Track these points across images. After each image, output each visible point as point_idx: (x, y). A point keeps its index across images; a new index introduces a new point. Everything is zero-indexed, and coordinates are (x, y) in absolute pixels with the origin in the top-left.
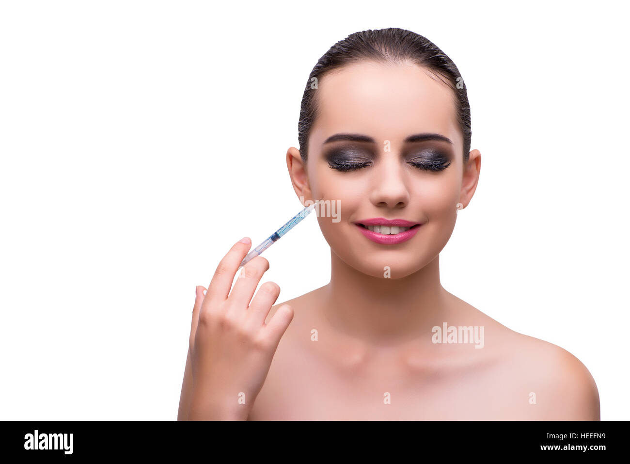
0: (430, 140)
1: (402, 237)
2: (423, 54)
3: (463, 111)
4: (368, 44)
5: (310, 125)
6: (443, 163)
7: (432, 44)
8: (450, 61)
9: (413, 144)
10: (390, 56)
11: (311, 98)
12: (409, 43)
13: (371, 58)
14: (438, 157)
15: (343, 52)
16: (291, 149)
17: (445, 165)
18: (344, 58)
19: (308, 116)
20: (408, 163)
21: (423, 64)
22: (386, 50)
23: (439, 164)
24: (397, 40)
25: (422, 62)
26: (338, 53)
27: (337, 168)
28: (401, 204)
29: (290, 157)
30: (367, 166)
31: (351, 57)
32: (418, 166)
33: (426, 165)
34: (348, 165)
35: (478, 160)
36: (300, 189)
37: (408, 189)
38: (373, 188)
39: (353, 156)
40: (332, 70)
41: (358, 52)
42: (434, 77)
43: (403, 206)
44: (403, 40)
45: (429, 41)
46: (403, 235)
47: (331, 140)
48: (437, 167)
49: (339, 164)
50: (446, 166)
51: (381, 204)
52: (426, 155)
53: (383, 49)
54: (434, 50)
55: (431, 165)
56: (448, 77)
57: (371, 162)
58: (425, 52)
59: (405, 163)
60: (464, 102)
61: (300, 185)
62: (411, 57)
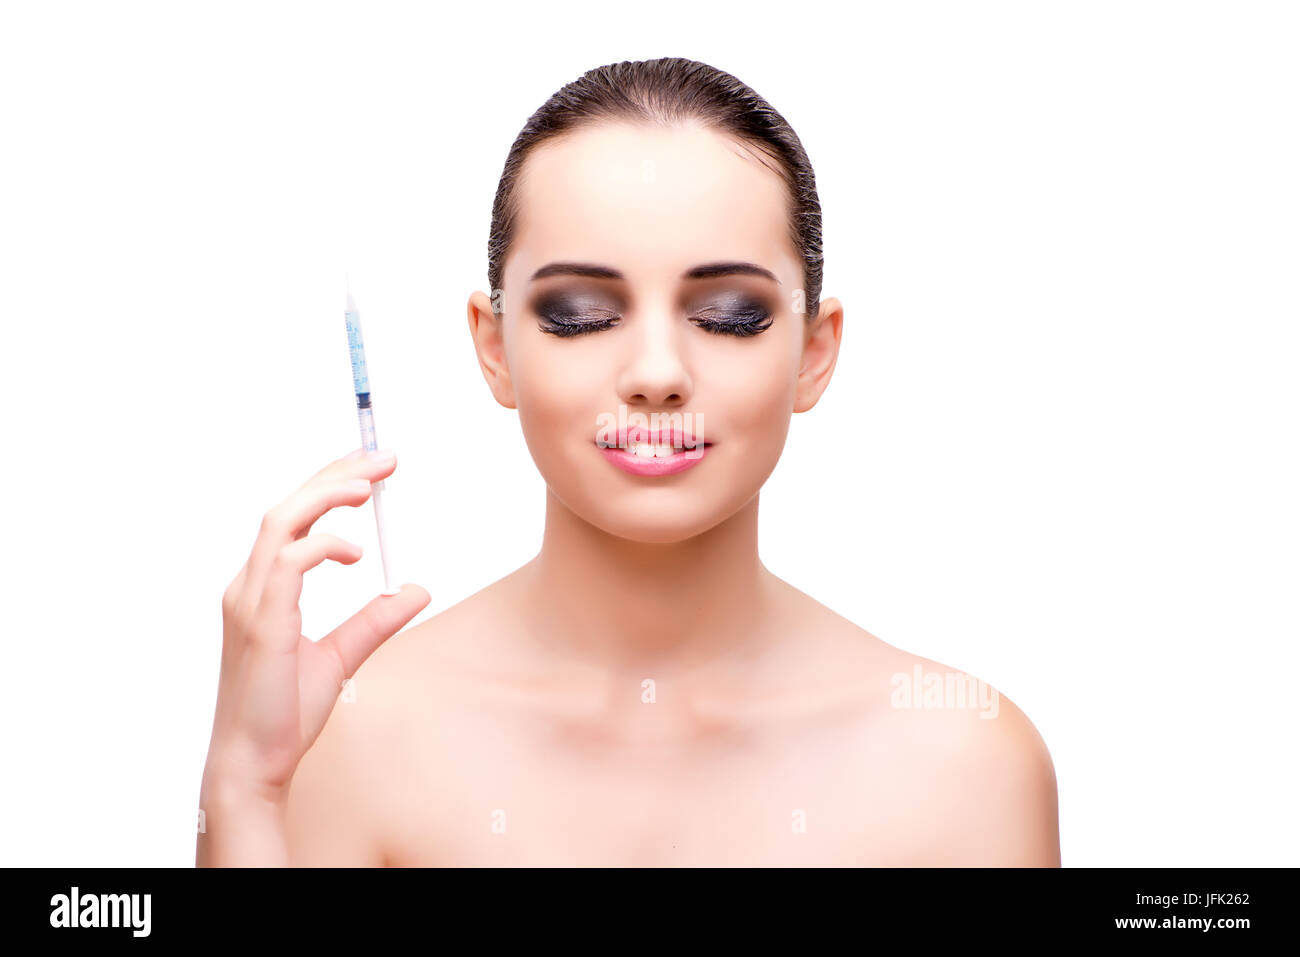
0: (733, 273)
1: (677, 463)
2: (724, 109)
3: (803, 219)
4: (618, 90)
5: (505, 247)
6: (760, 321)
7: (744, 90)
8: (781, 120)
9: (700, 282)
10: (657, 113)
11: (508, 193)
12: (696, 88)
13: (620, 116)
14: (750, 308)
15: (570, 104)
16: (475, 294)
17: (763, 324)
18: (570, 115)
19: (502, 229)
20: (690, 319)
21: (722, 128)
22: (649, 98)
23: (751, 324)
24: (673, 81)
25: (720, 125)
26: (562, 108)
27: (555, 332)
28: (674, 400)
29: (476, 312)
30: (613, 326)
31: (584, 115)
32: (707, 326)
33: (725, 324)
34: (576, 326)
35: (836, 318)
36: (493, 373)
37: (690, 370)
38: (623, 368)
39: (586, 306)
40: (547, 140)
41: (598, 106)
42: (743, 152)
43: (677, 402)
44: (685, 82)
45: (739, 83)
46: (678, 460)
47: (543, 273)
48: (746, 330)
49: (559, 324)
50: (765, 328)
51: (638, 400)
52: (725, 303)
53: (646, 100)
54: (750, 100)
55: (735, 326)
56: (772, 153)
57: (618, 319)
58: (728, 105)
59: (685, 318)
60: (806, 201)
61: (492, 363)
62: (700, 113)
